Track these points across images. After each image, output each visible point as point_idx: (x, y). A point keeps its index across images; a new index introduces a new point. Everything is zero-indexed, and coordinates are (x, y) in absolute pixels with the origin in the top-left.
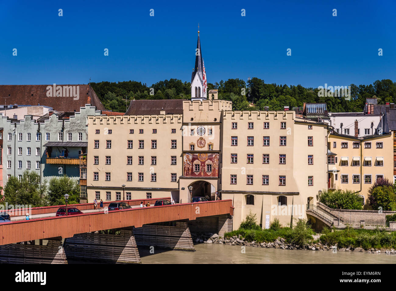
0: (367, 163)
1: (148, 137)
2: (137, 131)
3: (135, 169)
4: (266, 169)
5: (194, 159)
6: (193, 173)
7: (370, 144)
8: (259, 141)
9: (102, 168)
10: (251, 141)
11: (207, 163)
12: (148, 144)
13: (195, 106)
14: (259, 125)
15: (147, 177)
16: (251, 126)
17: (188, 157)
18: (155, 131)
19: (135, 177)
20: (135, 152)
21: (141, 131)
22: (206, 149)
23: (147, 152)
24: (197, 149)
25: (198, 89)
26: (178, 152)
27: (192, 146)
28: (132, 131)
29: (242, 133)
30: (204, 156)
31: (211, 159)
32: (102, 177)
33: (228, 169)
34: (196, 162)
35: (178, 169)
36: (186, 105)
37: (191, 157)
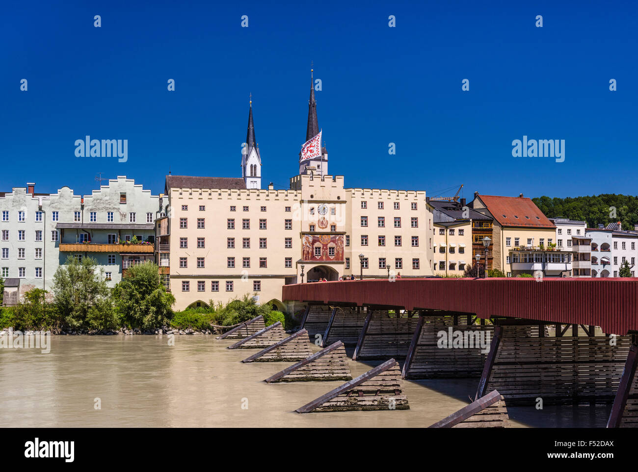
0: (452, 250)
1: (254, 216)
2: (239, 209)
3: (239, 253)
4: (398, 252)
5: (314, 242)
6: (313, 257)
7: (453, 230)
8: (390, 222)
9: (193, 253)
10: (381, 222)
11: (329, 246)
12: (255, 224)
13: (317, 181)
14: (389, 205)
15: (255, 262)
16: (381, 205)
17: (307, 239)
18: (263, 209)
19: (239, 262)
20: (239, 233)
21: (246, 209)
22: (328, 230)
23: (254, 233)
24: (318, 230)
26: (294, 234)
27: (312, 226)
28: (233, 208)
29: (373, 214)
30: (326, 238)
31: (334, 241)
32: (192, 263)
33: (355, 250)
34: (317, 245)
35: (296, 253)
36: (305, 181)
37: (311, 239)
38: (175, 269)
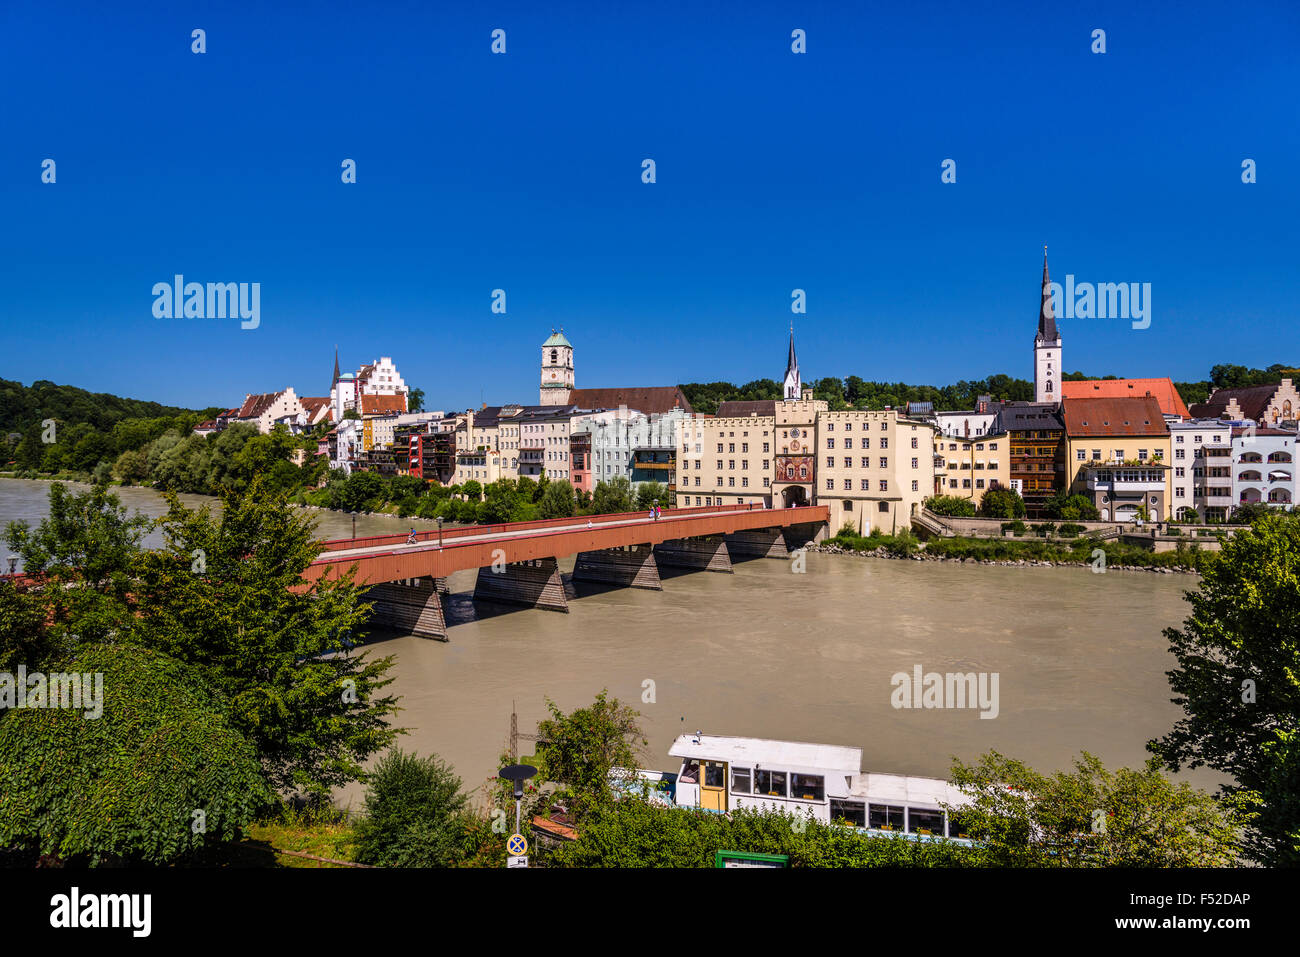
0: (979, 467)
1: (738, 440)
2: (727, 435)
3: (726, 473)
4: (865, 473)
5: (787, 463)
6: (786, 478)
7: (982, 445)
8: (857, 443)
9: (692, 472)
10: (848, 442)
11: (801, 466)
12: (739, 447)
13: (788, 407)
14: (857, 426)
15: (739, 481)
16: (849, 426)
17: (780, 460)
18: (746, 434)
19: (726, 481)
20: (726, 456)
21: (732, 434)
22: (800, 452)
23: (738, 456)
24: (790, 452)
25: (791, 390)
26: (770, 456)
27: (786, 449)
28: (722, 434)
29: (839, 435)
30: (798, 459)
31: (805, 463)
32: (692, 481)
33: (824, 473)
34: (789, 466)
35: (771, 474)
36: (778, 406)
37: (784, 461)
38: (680, 487)
